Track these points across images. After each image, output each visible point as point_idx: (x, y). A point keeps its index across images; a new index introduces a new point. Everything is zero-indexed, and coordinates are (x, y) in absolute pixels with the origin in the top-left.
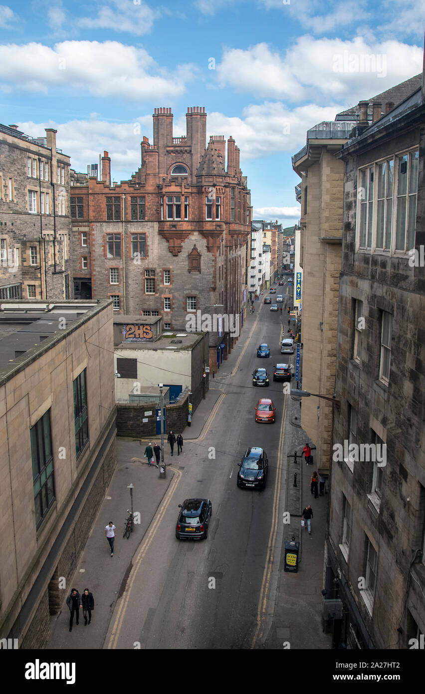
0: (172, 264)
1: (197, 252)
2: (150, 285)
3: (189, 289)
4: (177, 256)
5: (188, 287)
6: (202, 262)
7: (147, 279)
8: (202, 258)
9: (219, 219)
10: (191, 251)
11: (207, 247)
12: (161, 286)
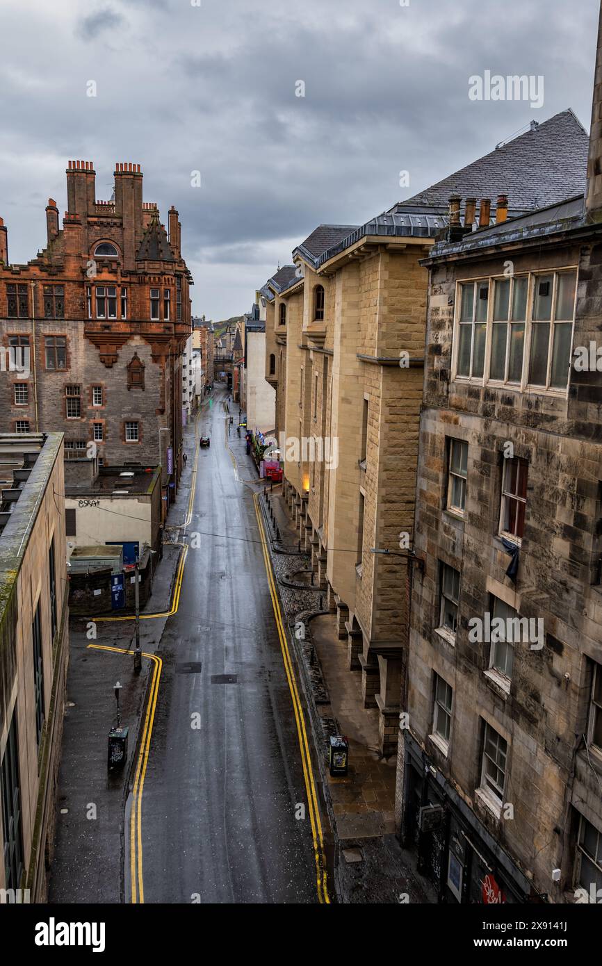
0: (104, 378)
1: (140, 363)
2: (74, 407)
3: (129, 412)
4: (111, 367)
5: (127, 408)
6: (145, 375)
7: (69, 399)
8: (146, 371)
9: (168, 320)
10: (131, 361)
11: (151, 355)
12: (89, 408)
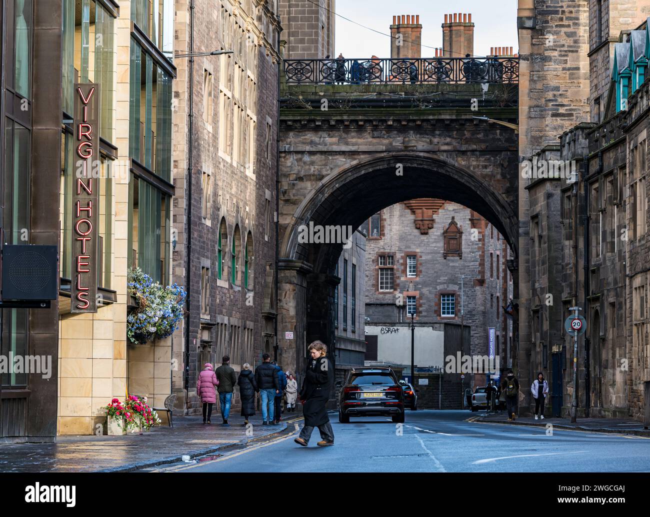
0: (419, 245)
1: (457, 227)
2: (387, 279)
3: (444, 283)
4: (426, 234)
5: (442, 279)
6: (463, 242)
7: (382, 269)
8: (464, 237)
10: (447, 226)
11: (470, 220)
12: (403, 279)
